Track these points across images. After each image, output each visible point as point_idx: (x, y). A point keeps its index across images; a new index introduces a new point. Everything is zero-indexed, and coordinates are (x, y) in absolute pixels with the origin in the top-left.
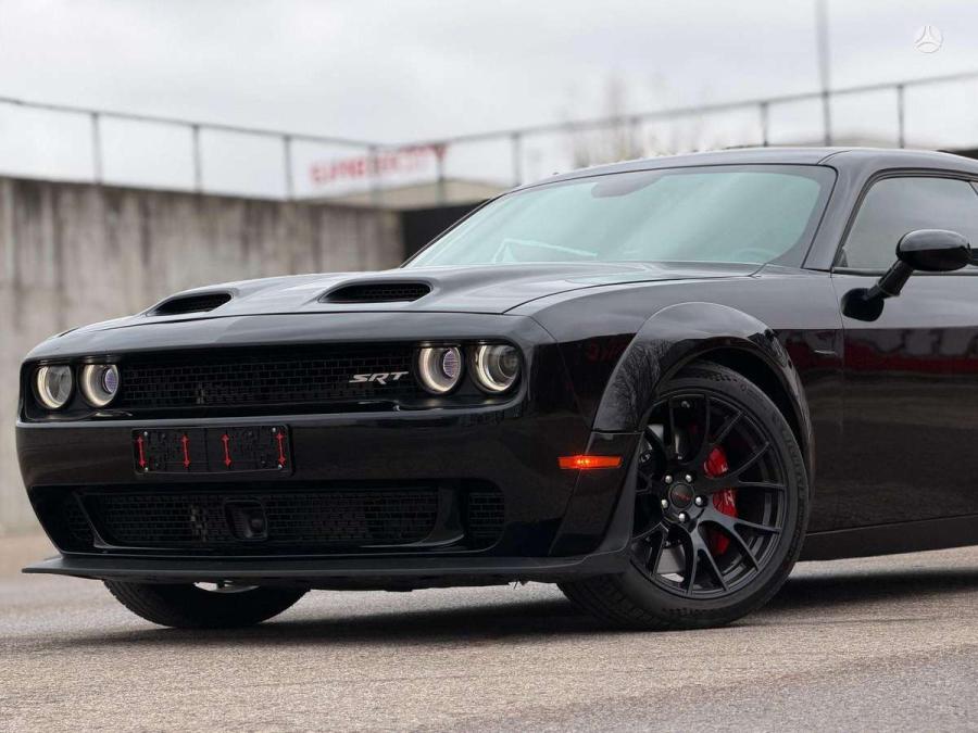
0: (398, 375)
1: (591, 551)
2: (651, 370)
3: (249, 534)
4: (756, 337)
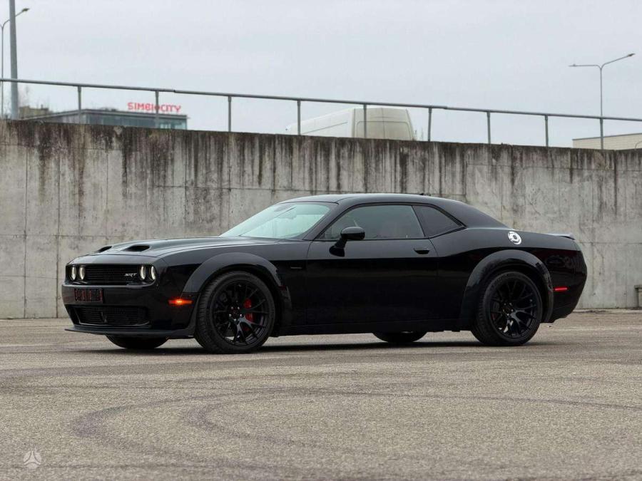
0: (135, 274)
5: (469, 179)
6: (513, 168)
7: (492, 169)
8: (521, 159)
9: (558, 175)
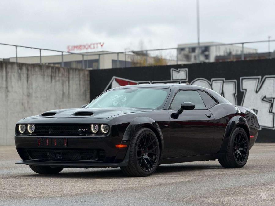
0: (87, 129)
1: (121, 162)
2: (133, 129)
3: (59, 158)
4: (153, 123)
5: (9, 79)
6: (28, 75)
7: (19, 75)
8: (31, 70)
9: (46, 79)
